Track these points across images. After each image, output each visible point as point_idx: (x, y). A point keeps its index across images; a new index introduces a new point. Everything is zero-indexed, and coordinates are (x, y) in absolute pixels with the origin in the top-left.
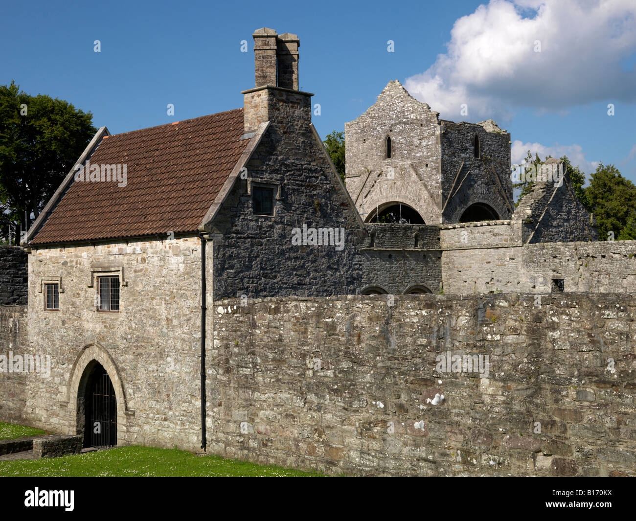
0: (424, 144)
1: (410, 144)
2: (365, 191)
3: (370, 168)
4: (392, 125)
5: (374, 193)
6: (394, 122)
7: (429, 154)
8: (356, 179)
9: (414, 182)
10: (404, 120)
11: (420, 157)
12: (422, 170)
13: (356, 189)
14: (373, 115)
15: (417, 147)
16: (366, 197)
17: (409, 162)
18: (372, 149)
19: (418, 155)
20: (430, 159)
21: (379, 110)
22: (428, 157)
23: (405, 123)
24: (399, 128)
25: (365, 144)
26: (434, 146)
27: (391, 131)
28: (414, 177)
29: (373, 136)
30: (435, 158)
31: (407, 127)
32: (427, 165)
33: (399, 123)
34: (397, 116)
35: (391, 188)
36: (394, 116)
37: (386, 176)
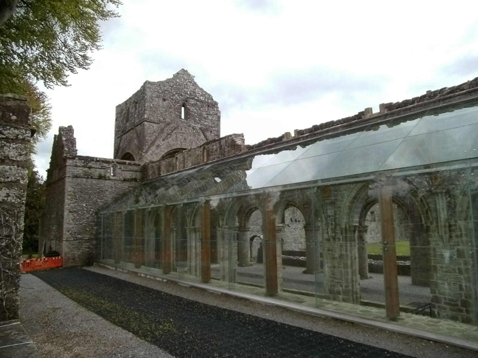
0: (210, 118)
1: (201, 115)
2: (163, 136)
3: (168, 120)
4: (187, 97)
6: (188, 96)
7: (213, 125)
8: (154, 125)
9: (202, 140)
10: (196, 98)
11: (206, 125)
12: (208, 134)
13: (154, 132)
14: (172, 85)
15: (205, 118)
16: (163, 140)
17: (200, 126)
18: (170, 108)
19: (206, 123)
20: (214, 129)
21: (176, 83)
22: (212, 127)
23: (197, 100)
24: (192, 102)
25: (165, 102)
26: (216, 122)
27: (186, 101)
28: (202, 136)
29: (172, 99)
30: (216, 129)
31: (198, 103)
32: (211, 132)
33: (192, 99)
34: (190, 93)
35: (185, 139)
36: (189, 93)
37: (181, 130)
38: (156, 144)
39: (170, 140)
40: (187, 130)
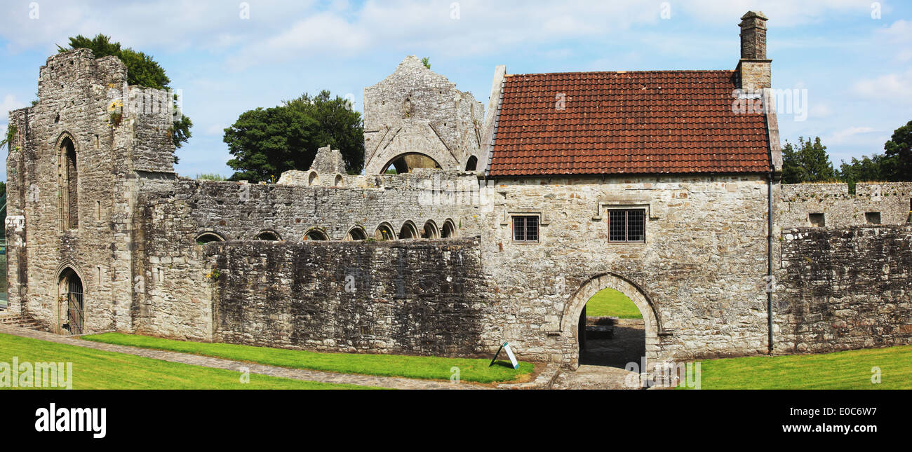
0: (443, 107)
1: (429, 107)
2: (384, 143)
3: (389, 125)
4: (412, 91)
5: (393, 145)
6: (413, 89)
7: (447, 115)
8: (374, 134)
9: (433, 137)
10: (423, 87)
12: (441, 128)
13: (375, 142)
14: (392, 82)
15: (436, 109)
16: (385, 148)
17: (428, 121)
18: (391, 109)
19: (437, 116)
20: (449, 120)
21: (398, 78)
22: (446, 118)
23: (424, 90)
24: (418, 94)
25: (384, 105)
26: (452, 109)
27: (410, 96)
28: (432, 133)
29: (392, 99)
30: (453, 119)
31: (426, 93)
32: (445, 125)
33: (419, 90)
34: (416, 84)
35: (410, 141)
36: (414, 84)
37: (405, 131)
38: (377, 154)
39: (392, 146)
40: (412, 130)
